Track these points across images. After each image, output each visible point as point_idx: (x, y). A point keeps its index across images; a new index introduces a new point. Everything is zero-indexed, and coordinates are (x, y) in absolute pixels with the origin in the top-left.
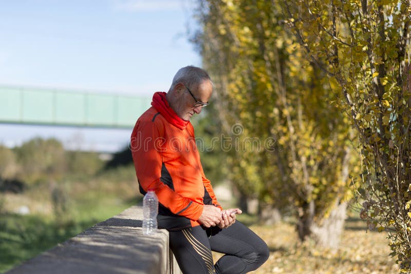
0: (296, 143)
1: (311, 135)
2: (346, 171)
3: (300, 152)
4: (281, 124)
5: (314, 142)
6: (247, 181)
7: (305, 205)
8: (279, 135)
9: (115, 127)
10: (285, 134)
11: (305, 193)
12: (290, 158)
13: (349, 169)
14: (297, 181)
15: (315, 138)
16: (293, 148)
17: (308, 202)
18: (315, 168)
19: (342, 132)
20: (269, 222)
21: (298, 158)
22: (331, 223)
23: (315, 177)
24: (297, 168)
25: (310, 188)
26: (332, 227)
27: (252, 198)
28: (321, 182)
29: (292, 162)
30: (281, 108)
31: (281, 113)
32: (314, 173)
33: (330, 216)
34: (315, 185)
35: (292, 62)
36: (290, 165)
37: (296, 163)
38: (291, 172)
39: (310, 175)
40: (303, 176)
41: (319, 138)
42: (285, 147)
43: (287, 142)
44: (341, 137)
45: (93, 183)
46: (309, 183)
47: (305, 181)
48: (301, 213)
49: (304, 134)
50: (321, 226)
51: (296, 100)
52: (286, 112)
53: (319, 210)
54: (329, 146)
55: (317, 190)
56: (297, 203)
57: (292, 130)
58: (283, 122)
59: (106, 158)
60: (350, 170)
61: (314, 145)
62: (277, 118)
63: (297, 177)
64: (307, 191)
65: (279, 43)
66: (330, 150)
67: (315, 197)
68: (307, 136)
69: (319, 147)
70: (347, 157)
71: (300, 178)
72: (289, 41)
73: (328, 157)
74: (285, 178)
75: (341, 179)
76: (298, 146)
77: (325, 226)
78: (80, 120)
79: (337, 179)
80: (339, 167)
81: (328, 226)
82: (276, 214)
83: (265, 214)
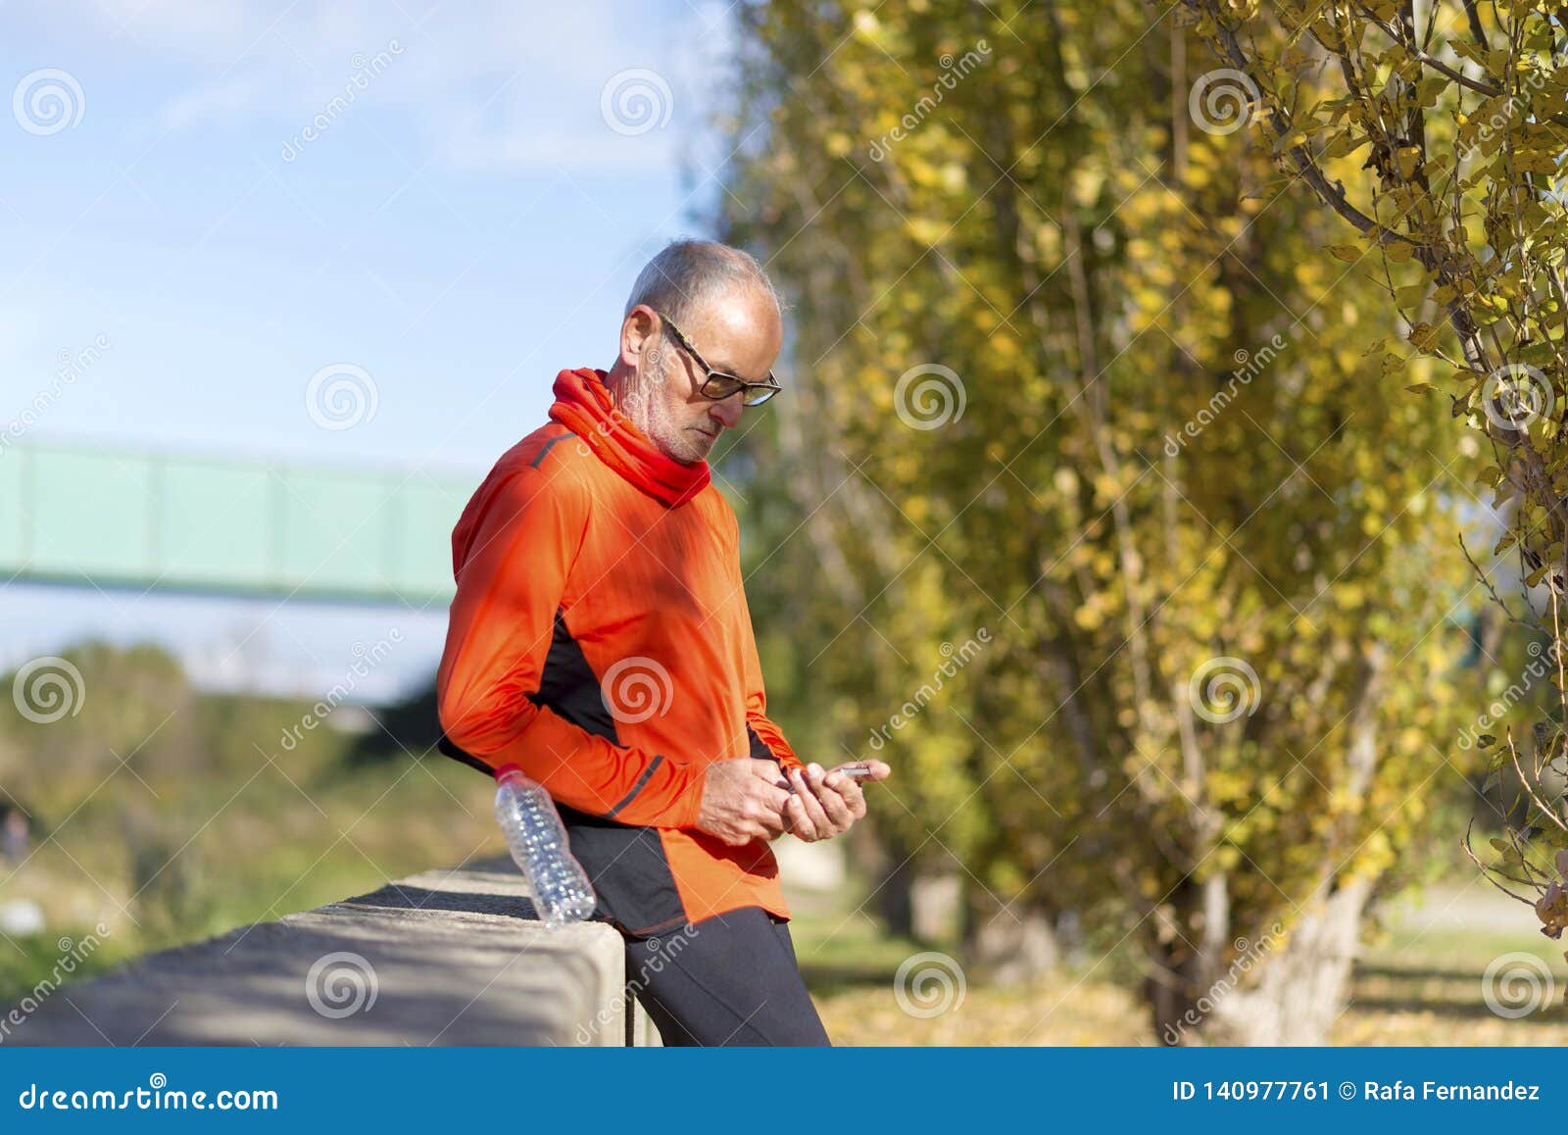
0: (1149, 621)
1: (1217, 587)
2: (1366, 748)
3: (1169, 663)
4: (1088, 541)
5: (1231, 617)
6: (919, 801)
7: (1186, 895)
8: (1077, 587)
9: (388, 600)
10: (1102, 585)
11: (1184, 843)
12: (1123, 690)
13: (1378, 740)
14: (1154, 791)
15: (1236, 602)
16: (1138, 642)
17: (1198, 880)
18: (1234, 733)
19: (1353, 576)
20: (1008, 975)
21: (1161, 690)
22: (1296, 972)
23: (1234, 771)
24: (1153, 735)
25: (1211, 821)
26: (1298, 994)
27: (939, 873)
28: (1255, 795)
29: (1132, 703)
30: (1086, 469)
31: (1086, 494)
32: (1229, 756)
33: (1293, 946)
34: (1230, 809)
35: (1140, 272)
36: (1126, 717)
37: (1149, 711)
38: (1129, 748)
39: (1211, 764)
40: (1180, 770)
41: (1251, 600)
42: (1103, 639)
43: (1113, 620)
44: (1350, 596)
45: (299, 819)
46: (1204, 797)
47: (1189, 791)
48: (1168, 929)
49: (1188, 582)
50: (1251, 988)
51: (1154, 434)
52: (1111, 487)
53: (1245, 916)
54: (1293, 637)
55: (1238, 831)
56: (1150, 887)
57: (1132, 563)
58: (1094, 528)
59: (353, 723)
60: (1383, 746)
61: (1228, 632)
62: (1070, 515)
63: (1154, 772)
64: (1193, 832)
65: (1087, 185)
66: (1300, 654)
67: (1229, 857)
68: (1200, 591)
69: (1252, 642)
70: (1374, 686)
71: (1166, 776)
72: (1128, 180)
73: (1288, 686)
74: (1098, 778)
75: (1345, 785)
76: (1161, 635)
77: (1270, 987)
78: (252, 568)
79: (1329, 785)
80: (1337, 731)
81: (1284, 987)
82: (1038, 941)
83: (993, 938)
